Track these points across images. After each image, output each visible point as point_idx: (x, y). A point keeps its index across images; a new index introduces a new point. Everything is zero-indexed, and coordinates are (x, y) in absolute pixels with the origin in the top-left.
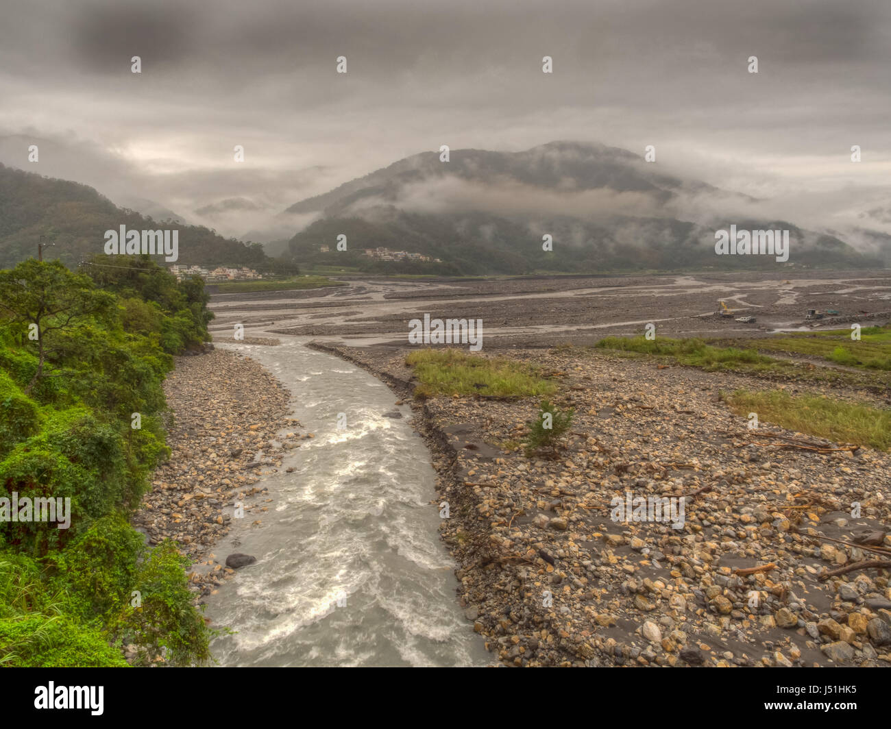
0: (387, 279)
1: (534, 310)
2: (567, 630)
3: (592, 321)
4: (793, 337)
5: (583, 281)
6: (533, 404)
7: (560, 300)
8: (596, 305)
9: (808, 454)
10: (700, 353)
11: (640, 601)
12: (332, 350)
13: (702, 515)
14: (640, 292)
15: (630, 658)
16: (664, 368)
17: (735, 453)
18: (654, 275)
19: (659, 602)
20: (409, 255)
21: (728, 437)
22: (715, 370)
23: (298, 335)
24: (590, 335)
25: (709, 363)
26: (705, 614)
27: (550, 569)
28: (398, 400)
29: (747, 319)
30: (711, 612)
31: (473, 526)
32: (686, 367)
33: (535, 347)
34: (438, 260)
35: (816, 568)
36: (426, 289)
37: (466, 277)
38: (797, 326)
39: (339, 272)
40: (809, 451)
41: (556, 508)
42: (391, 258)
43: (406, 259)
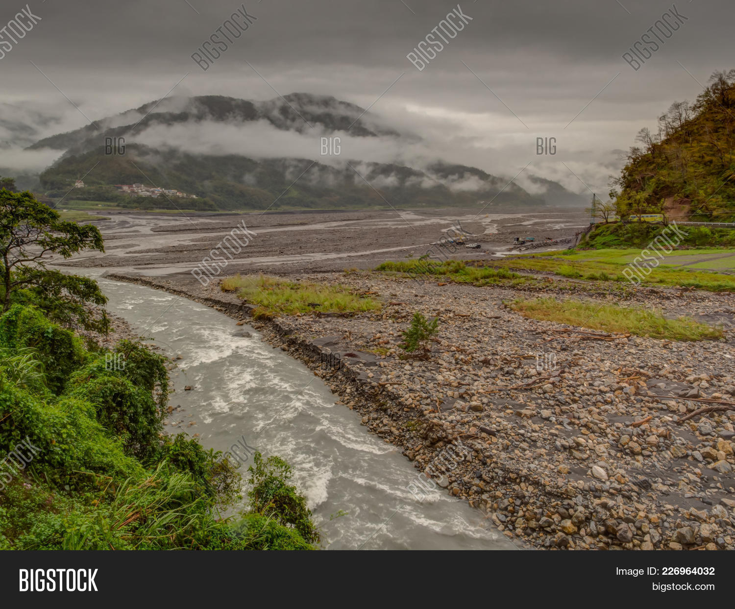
0: (147, 214)
1: (299, 240)
2: (545, 480)
3: (352, 249)
4: (519, 258)
5: (326, 215)
6: (368, 318)
7: (316, 232)
8: (348, 235)
9: (599, 342)
10: (464, 273)
11: (577, 454)
12: (137, 280)
13: (572, 389)
14: (378, 225)
15: (603, 491)
16: (443, 285)
17: (549, 345)
18: (382, 210)
19: (588, 452)
20: (166, 191)
21: (537, 334)
22: (484, 285)
23: (86, 267)
24: (360, 260)
25: (477, 279)
26: (624, 456)
27: (494, 440)
28: (237, 322)
29: (475, 245)
30: (627, 454)
31: (400, 416)
32: (460, 283)
33: (320, 272)
34: (194, 196)
35: (671, 417)
36: (189, 223)
37: (221, 212)
38: (510, 250)
39: (96, 207)
40: (599, 340)
41: (464, 395)
42: (148, 194)
43: (163, 195)
